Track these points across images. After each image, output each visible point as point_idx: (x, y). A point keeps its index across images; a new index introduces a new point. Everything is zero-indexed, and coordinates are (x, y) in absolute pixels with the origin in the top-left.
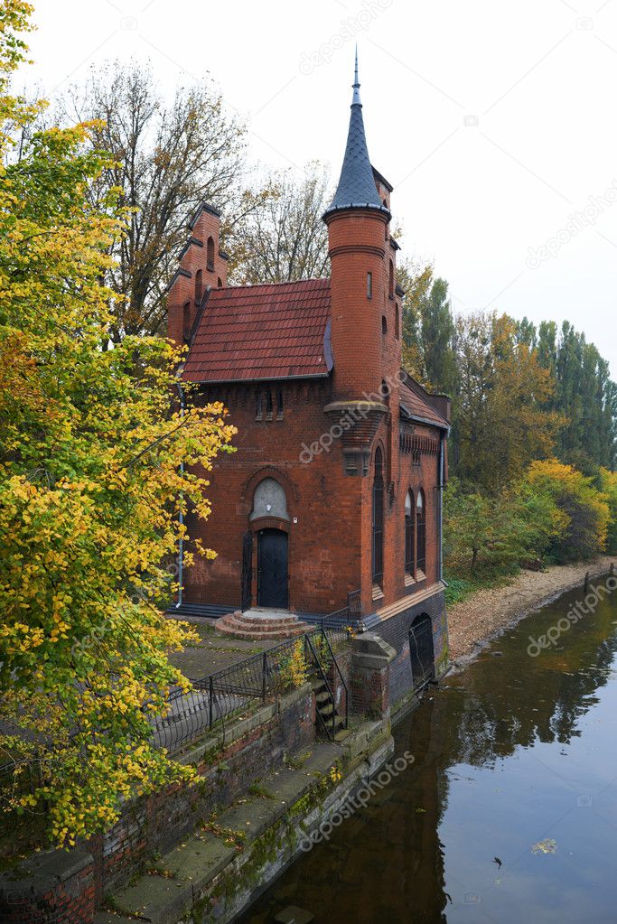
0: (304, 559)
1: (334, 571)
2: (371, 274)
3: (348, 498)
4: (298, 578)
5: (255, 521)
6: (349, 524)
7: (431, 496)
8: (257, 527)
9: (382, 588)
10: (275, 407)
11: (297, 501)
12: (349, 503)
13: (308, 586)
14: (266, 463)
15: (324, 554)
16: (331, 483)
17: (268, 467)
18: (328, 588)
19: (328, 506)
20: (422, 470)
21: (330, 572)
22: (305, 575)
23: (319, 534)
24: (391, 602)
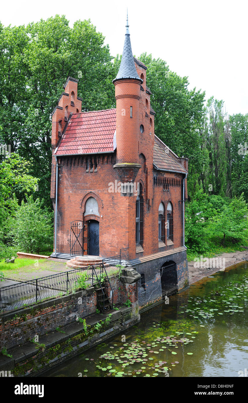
0: (105, 233)
1: (117, 239)
2: (132, 107)
3: (123, 206)
4: (103, 242)
5: (86, 216)
6: (124, 218)
7: (177, 205)
8: (87, 219)
9: (143, 247)
10: (94, 166)
11: (103, 208)
12: (123, 209)
13: (107, 246)
14: (90, 191)
15: (113, 231)
16: (116, 199)
17: (91, 192)
18: (114, 247)
19: (115, 210)
20: (170, 194)
21: (116, 240)
22: (105, 241)
23: (111, 223)
24: (148, 254)
